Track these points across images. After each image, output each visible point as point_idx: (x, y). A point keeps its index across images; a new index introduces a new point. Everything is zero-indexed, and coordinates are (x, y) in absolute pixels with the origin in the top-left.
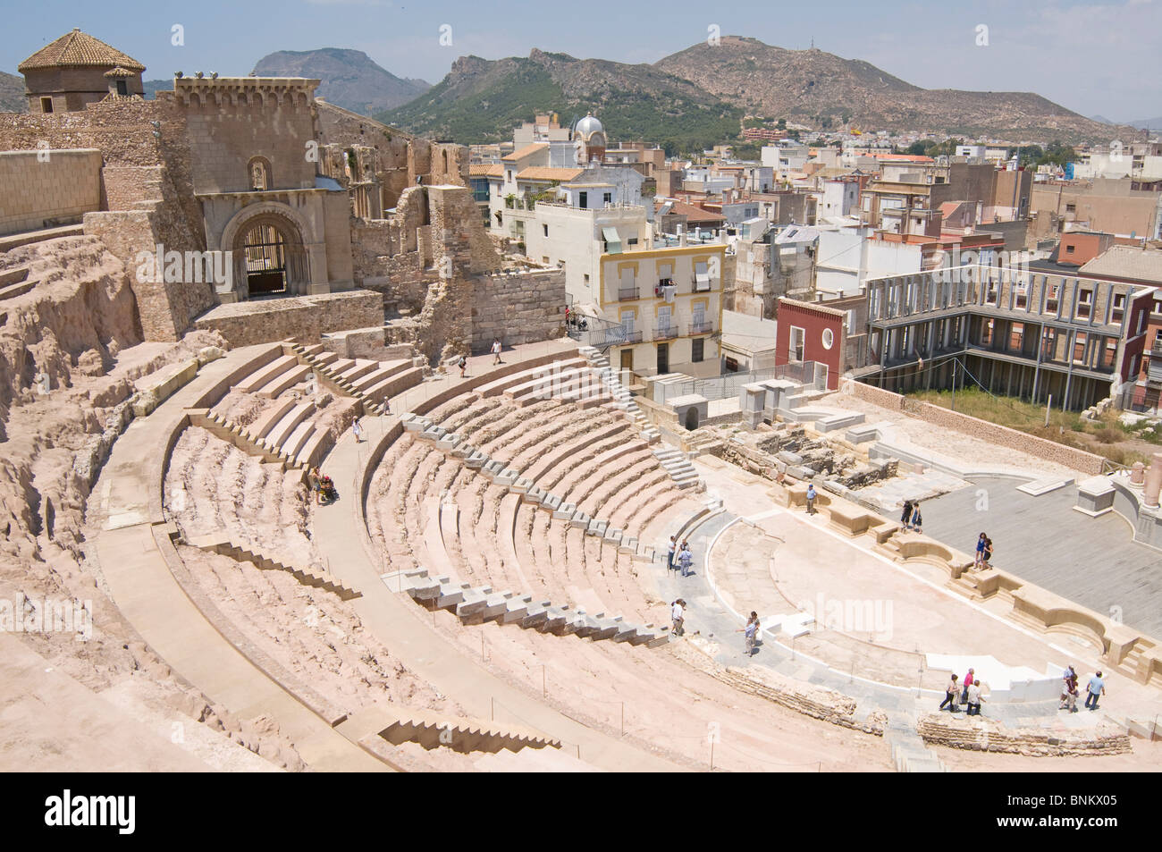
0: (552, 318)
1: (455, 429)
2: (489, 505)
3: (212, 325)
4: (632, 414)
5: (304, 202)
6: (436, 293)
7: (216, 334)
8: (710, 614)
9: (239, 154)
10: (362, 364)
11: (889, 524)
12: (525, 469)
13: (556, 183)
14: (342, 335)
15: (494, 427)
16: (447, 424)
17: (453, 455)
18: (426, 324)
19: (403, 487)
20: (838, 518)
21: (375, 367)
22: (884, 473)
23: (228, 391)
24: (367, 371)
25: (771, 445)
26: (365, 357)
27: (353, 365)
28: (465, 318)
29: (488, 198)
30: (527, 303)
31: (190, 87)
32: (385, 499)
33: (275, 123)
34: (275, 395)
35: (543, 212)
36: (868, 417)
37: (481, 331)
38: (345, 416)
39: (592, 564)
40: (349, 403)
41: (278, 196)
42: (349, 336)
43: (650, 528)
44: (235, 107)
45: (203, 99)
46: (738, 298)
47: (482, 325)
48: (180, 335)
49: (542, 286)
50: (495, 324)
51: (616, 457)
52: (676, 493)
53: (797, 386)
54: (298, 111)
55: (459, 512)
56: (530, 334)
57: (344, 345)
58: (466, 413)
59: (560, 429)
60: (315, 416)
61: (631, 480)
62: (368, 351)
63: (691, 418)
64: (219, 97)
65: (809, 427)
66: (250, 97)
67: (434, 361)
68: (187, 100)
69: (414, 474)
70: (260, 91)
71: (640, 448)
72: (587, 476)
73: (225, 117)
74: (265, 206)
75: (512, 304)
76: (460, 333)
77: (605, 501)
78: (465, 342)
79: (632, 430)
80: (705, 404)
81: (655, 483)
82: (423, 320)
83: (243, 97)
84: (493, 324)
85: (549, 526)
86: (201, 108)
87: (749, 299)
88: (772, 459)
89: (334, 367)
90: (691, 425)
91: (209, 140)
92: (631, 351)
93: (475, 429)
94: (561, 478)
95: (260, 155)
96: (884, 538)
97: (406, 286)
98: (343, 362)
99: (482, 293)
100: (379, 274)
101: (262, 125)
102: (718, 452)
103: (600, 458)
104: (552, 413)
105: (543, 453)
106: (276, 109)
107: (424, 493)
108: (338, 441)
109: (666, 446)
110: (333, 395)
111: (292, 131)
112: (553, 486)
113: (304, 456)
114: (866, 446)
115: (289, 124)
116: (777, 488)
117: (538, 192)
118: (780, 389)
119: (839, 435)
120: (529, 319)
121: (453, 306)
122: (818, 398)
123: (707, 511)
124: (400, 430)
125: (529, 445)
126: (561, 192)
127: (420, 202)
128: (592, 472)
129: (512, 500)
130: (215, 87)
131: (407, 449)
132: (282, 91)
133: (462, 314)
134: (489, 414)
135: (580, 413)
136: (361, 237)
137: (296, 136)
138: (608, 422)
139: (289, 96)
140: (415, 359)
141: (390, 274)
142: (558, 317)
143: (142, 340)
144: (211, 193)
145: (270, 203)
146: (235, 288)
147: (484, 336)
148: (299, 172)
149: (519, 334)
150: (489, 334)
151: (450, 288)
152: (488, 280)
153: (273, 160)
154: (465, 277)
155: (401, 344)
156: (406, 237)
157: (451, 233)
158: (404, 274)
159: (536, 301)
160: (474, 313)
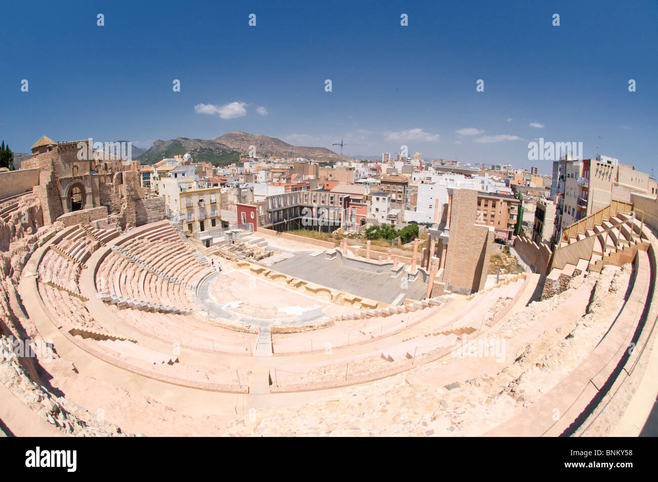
0: (161, 213)
1: (128, 250)
2: (137, 274)
3: (61, 220)
4: (186, 243)
5: (86, 179)
6: (124, 206)
7: (62, 223)
8: (209, 304)
9: (71, 165)
10: (101, 230)
11: (268, 270)
12: (150, 262)
13: (168, 171)
14: (96, 221)
15: (141, 249)
16: (126, 249)
17: (126, 258)
18: (121, 217)
19: (109, 269)
20: (252, 270)
21: (105, 231)
22: (269, 255)
23: (62, 240)
24: (103, 232)
25: (232, 250)
26: (103, 228)
27: (98, 231)
29: (150, 178)
30: (153, 208)
32: (103, 272)
34: (75, 241)
35: (164, 180)
36: (265, 239)
37: (139, 219)
38: (94, 247)
39: (170, 291)
40: (96, 243)
41: (79, 177)
42: (97, 222)
43: (192, 279)
46: (229, 207)
47: (140, 217)
48: (52, 223)
49: (158, 202)
51: (180, 257)
52: (201, 267)
53: (242, 230)
55: (126, 277)
56: (155, 219)
57: (96, 224)
58: (132, 245)
59: (163, 249)
60: (86, 247)
61: (185, 264)
62: (103, 227)
63: (208, 243)
65: (246, 244)
67: (123, 229)
68: (60, 150)
69: (113, 265)
71: (189, 254)
72: (170, 264)
73: (68, 154)
75: (149, 209)
76: (132, 219)
77: (176, 271)
78: (134, 222)
79: (186, 248)
80: (212, 239)
81: (193, 265)
82: (121, 216)
83: (73, 147)
84: (143, 216)
85: (157, 280)
87: (233, 206)
88: (234, 254)
89: (93, 232)
90: (208, 246)
92: (191, 224)
93: (135, 250)
94: (162, 264)
95: (76, 165)
96: (266, 275)
97: (116, 205)
98: (96, 230)
99: (139, 206)
100: (107, 201)
102: (217, 254)
103: (175, 258)
104: (160, 244)
105: (156, 257)
107: (116, 270)
108: (92, 255)
109: (198, 252)
110: (92, 241)
112: (159, 267)
113: (80, 259)
114: (263, 248)
116: (235, 263)
117: (163, 174)
118: (237, 232)
119: (255, 245)
120: (154, 214)
121: (130, 210)
122: (251, 234)
123: (211, 272)
124: (110, 251)
125: (152, 255)
126: (169, 174)
127: (120, 177)
128: (172, 262)
129: (144, 272)
130: (66, 145)
131: (112, 257)
133: (132, 213)
134: (139, 245)
135: (169, 243)
136: (103, 189)
138: (179, 246)
140: (118, 228)
141: (111, 201)
142: (163, 212)
143: (44, 225)
144: (63, 178)
145: (77, 180)
146: (68, 208)
147: (140, 220)
148: (85, 169)
149: (151, 219)
150: (142, 220)
151: (128, 204)
152: (139, 201)
153: (79, 166)
154: (133, 201)
155: (113, 223)
156: (116, 188)
157: (128, 186)
158: (115, 201)
159: (156, 208)
160: (136, 212)
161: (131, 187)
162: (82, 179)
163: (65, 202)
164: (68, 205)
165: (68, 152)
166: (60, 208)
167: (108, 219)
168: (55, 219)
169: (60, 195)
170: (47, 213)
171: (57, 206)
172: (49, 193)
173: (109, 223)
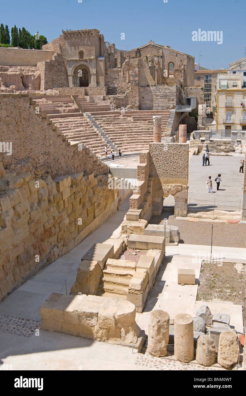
0: (170, 102)
3: (57, 89)
5: (91, 62)
6: (130, 90)
7: (57, 91)
9: (77, 50)
10: (92, 103)
14: (90, 96)
27: (89, 103)
28: (136, 98)
30: (162, 96)
31: (66, 33)
33: (85, 41)
34: (54, 102)
37: (146, 104)
40: (74, 108)
41: (84, 60)
44: (76, 38)
45: (69, 36)
47: (146, 102)
48: (47, 89)
50: (150, 102)
54: (91, 38)
56: (162, 106)
60: (60, 108)
64: (72, 35)
66: (79, 35)
67: (119, 108)
68: (65, 37)
70: (81, 33)
73: (74, 40)
74: (81, 63)
75: (156, 96)
76: (135, 102)
78: (136, 105)
83: (77, 35)
86: (69, 39)
89: (81, 102)
91: (70, 46)
92: (230, 126)
95: (81, 50)
98: (87, 102)
99: (146, 92)
100: (115, 84)
101: (82, 42)
106: (86, 38)
111: (89, 43)
115: (89, 41)
120: (162, 102)
121: (133, 94)
130: (71, 33)
131: (78, 119)
132: (87, 33)
136: (110, 73)
139: (88, 34)
140: (111, 105)
141: (118, 84)
142: (173, 102)
143: (39, 90)
144: (69, 59)
145: (82, 62)
146: (74, 83)
147: (146, 106)
148: (91, 54)
149: (159, 106)
150: (148, 105)
151: (132, 88)
152: (148, 88)
153: (84, 51)
154: (136, 85)
155: (108, 101)
156: (123, 74)
157: (132, 71)
158: (122, 84)
159: (165, 96)
160: (143, 98)
161: (135, 73)
162: (87, 62)
163: (71, 79)
164: (74, 82)
165: (73, 39)
166: (64, 82)
167: (104, 97)
168: (51, 87)
169: (67, 74)
170: (43, 82)
171: (60, 80)
172: (48, 68)
173: (104, 99)
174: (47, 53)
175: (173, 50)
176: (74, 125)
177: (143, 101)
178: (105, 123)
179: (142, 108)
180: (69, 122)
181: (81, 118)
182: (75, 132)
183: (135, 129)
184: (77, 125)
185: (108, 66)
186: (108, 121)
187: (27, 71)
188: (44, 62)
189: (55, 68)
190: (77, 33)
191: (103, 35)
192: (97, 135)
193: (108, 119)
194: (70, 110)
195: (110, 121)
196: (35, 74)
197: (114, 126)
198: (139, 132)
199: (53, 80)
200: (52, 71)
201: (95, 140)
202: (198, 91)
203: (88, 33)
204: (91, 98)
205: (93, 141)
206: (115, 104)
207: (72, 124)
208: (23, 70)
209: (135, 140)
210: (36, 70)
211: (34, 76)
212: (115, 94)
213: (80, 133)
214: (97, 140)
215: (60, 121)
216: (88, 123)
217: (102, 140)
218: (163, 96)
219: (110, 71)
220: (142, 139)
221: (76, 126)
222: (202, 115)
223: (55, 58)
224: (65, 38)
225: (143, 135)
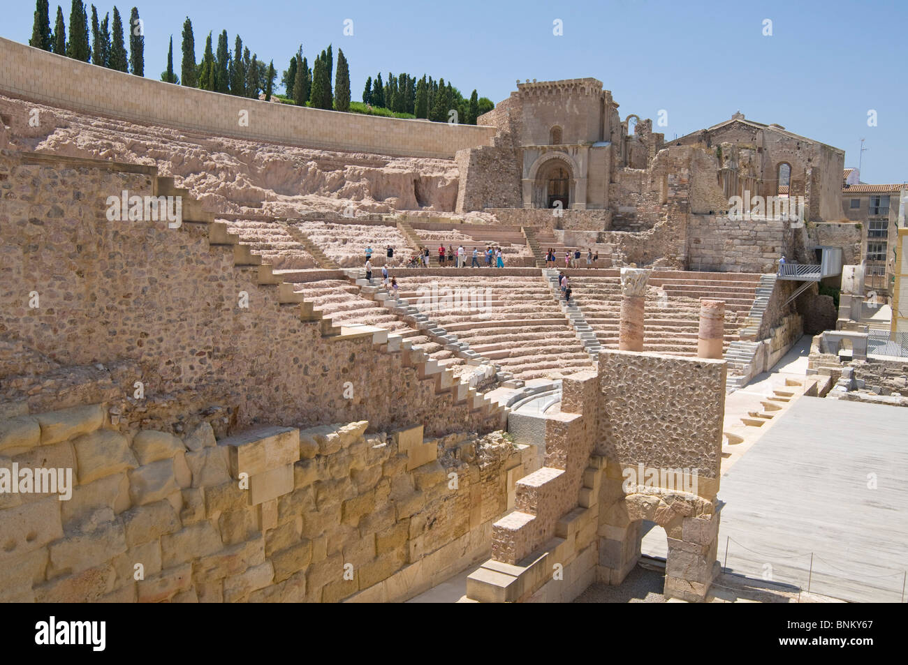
0: (766, 255)
6: (663, 220)
7: (493, 216)
9: (546, 124)
14: (566, 231)
28: (679, 241)
30: (745, 240)
31: (524, 88)
33: (567, 106)
34: (478, 239)
37: (703, 256)
41: (561, 148)
44: (547, 98)
45: (531, 94)
47: (704, 251)
49: (760, 227)
50: (714, 253)
54: (580, 98)
56: (744, 265)
57: (563, 234)
62: (583, 244)
64: (538, 92)
66: (554, 92)
68: (523, 96)
70: (559, 88)
73: (541, 104)
74: (554, 154)
75: (731, 239)
76: (675, 251)
78: (678, 258)
83: (550, 92)
84: (713, 253)
86: (531, 100)
91: (532, 117)
95: (557, 125)
97: (647, 215)
99: (705, 228)
100: (630, 205)
101: (560, 108)
106: (568, 98)
111: (576, 110)
115: (575, 106)
120: (744, 253)
121: (672, 230)
130: (536, 87)
132: (571, 86)
133: (678, 237)
136: (621, 180)
137: (578, 113)
139: (575, 89)
140: (614, 254)
141: (637, 206)
142: (772, 255)
144: (527, 146)
145: (556, 152)
146: (534, 201)
147: (704, 260)
148: (577, 135)
149: (736, 263)
150: (708, 260)
151: (669, 217)
152: (711, 218)
153: (563, 127)
154: (681, 210)
155: (609, 243)
156: (653, 182)
157: (673, 177)
158: (647, 207)
159: (753, 240)
160: (697, 241)
161: (680, 180)
162: (567, 153)
163: (528, 191)
164: (536, 197)
165: (541, 101)
166: (513, 196)
167: (600, 234)
168: (480, 207)
169: (521, 177)
170: (462, 194)
171: (503, 192)
172: (478, 163)
173: (600, 240)
174: (483, 131)
175: (790, 134)
176: (512, 295)
177: (697, 249)
178: (593, 295)
179: (692, 265)
180: (503, 287)
181: (534, 281)
182: (511, 312)
183: (664, 317)
184: (520, 295)
185: (616, 164)
186: (600, 292)
187: (429, 168)
188: (469, 151)
189: (493, 164)
190: (550, 88)
191: (609, 93)
192: (566, 323)
193: (602, 287)
194: (511, 259)
195: (604, 292)
196: (446, 176)
197: (613, 305)
198: (672, 324)
199: (485, 191)
200: (484, 172)
201: (556, 336)
202: (847, 232)
203: (575, 87)
204: (568, 236)
205: (551, 337)
206: (625, 252)
207: (510, 293)
208: (422, 167)
209: (660, 342)
210: (451, 168)
211: (445, 181)
212: (629, 228)
213: (523, 314)
214: (561, 336)
215: (482, 282)
216: (548, 292)
217: (574, 336)
218: (748, 240)
219: (621, 175)
220: (678, 343)
221: (517, 298)
222: (850, 293)
223: (496, 143)
224: (522, 99)
225: (683, 333)
